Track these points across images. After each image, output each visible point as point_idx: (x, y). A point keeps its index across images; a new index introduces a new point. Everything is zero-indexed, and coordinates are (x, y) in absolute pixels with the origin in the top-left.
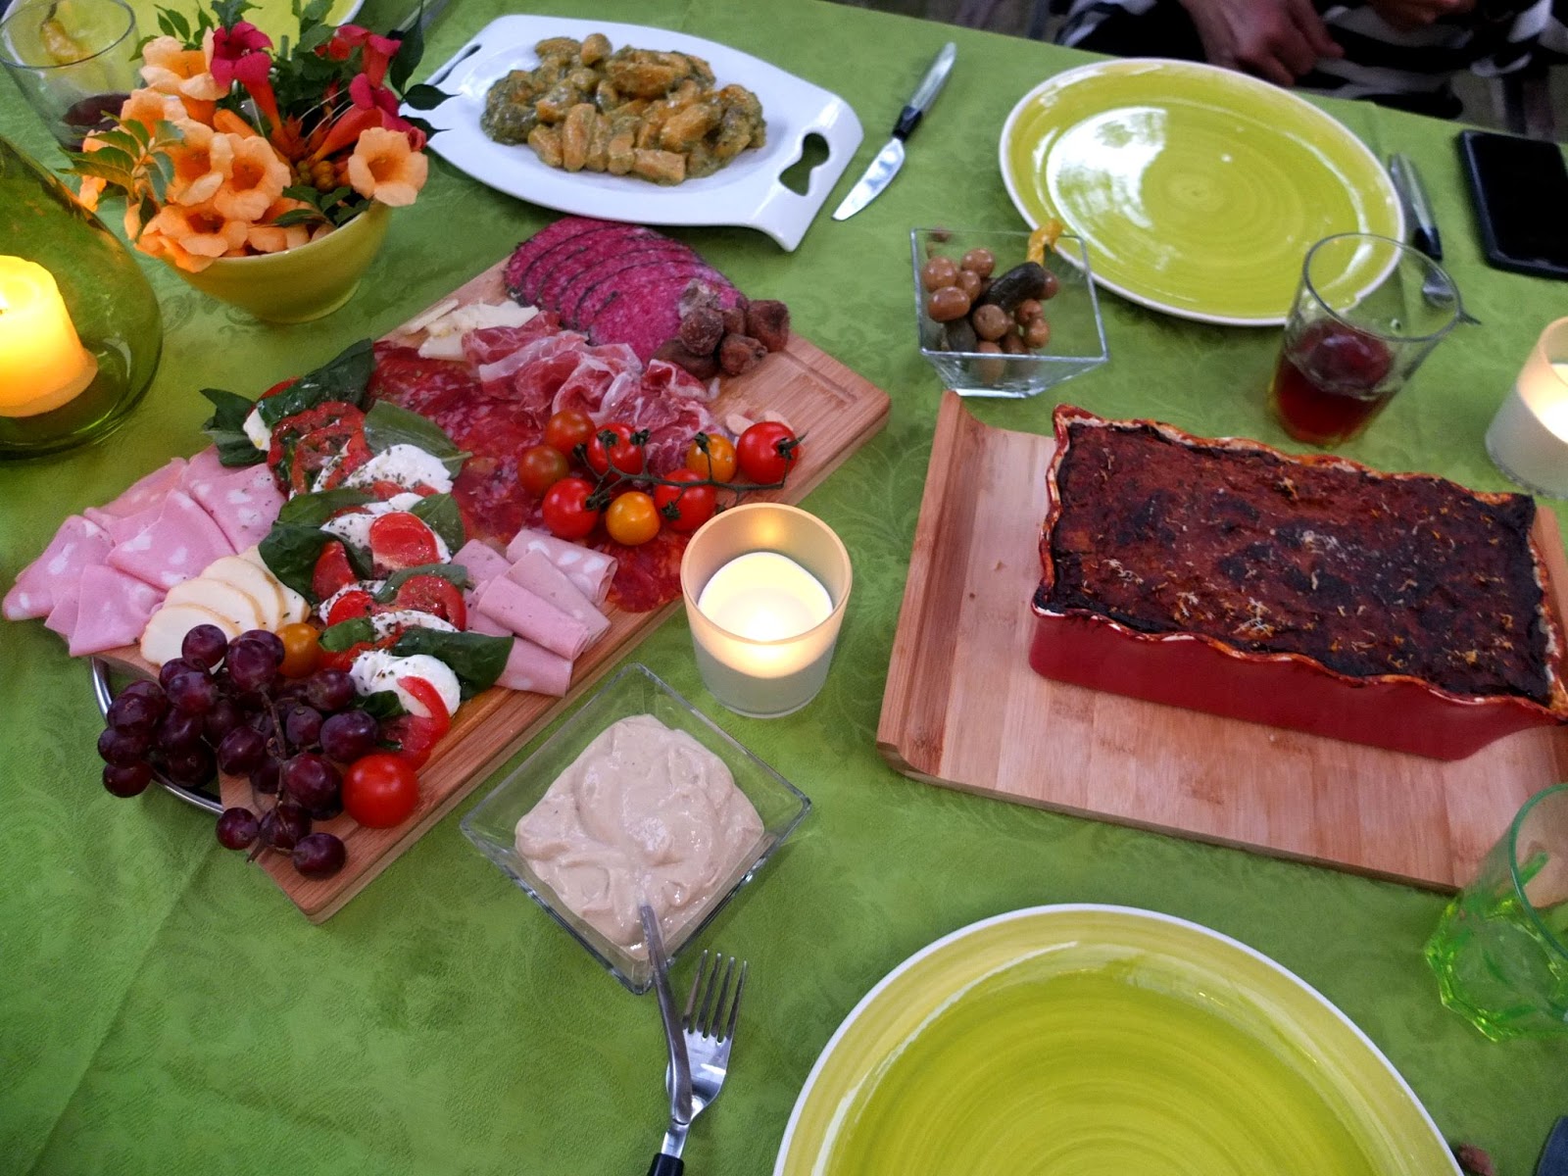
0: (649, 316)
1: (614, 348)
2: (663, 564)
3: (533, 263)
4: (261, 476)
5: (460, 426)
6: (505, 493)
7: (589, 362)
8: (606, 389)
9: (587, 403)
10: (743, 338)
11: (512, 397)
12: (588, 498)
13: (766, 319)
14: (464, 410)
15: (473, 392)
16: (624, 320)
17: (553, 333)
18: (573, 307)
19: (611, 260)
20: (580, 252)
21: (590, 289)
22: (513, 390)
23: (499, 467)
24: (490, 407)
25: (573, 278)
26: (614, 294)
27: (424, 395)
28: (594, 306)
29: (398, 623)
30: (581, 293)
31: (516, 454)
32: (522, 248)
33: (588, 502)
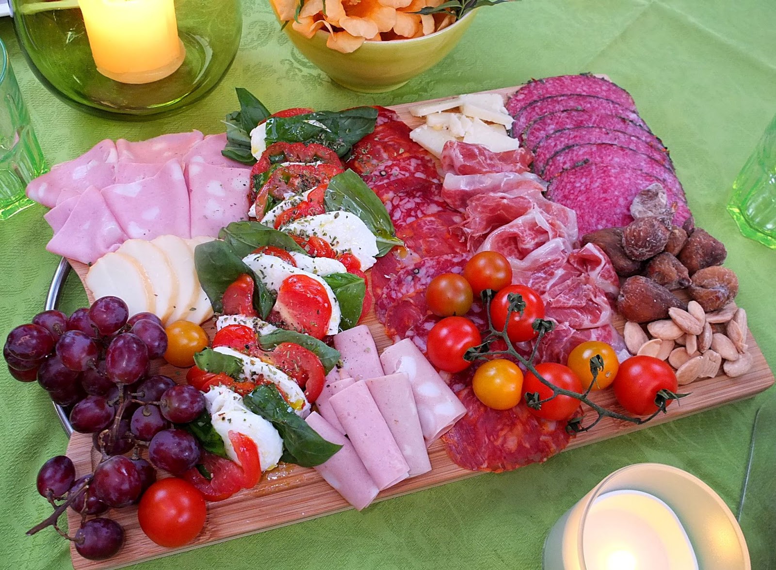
0: (604, 195)
1: (563, 210)
2: (503, 433)
3: (535, 101)
4: (241, 178)
5: (408, 213)
6: (412, 291)
7: (537, 216)
8: (539, 245)
9: (517, 248)
10: (676, 261)
11: (461, 210)
12: (471, 349)
13: (705, 255)
14: (418, 200)
15: (433, 189)
16: (583, 188)
17: (520, 172)
18: (548, 156)
19: (598, 130)
20: (577, 110)
21: (569, 147)
22: (464, 205)
23: (418, 266)
24: (440, 209)
25: (560, 130)
26: (586, 162)
27: (396, 171)
28: (565, 163)
29: (262, 375)
30: (559, 147)
31: (438, 263)
32: (533, 84)
33: (469, 353)
